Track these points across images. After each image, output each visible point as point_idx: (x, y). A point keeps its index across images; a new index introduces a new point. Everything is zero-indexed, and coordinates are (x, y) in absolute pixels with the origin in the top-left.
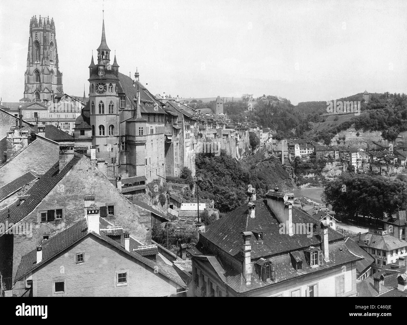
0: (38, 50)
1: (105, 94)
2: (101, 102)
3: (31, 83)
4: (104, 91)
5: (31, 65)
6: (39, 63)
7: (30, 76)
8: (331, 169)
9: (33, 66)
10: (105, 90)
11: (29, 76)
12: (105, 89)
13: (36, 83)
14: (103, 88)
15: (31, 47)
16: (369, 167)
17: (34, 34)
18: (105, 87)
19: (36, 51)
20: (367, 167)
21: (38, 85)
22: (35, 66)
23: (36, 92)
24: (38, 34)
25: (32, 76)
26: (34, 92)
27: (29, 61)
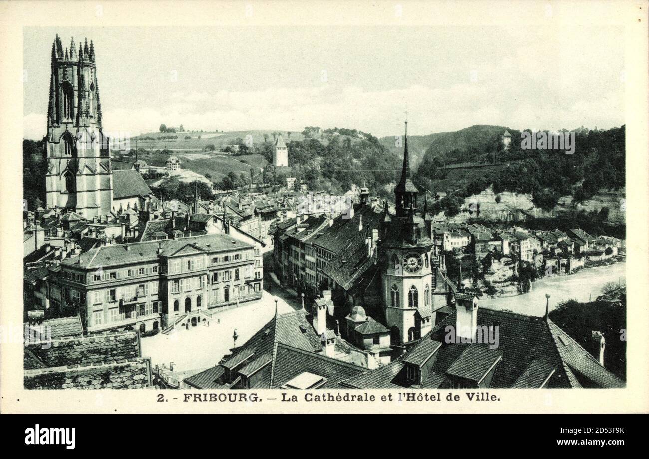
0: (68, 98)
1: (420, 273)
2: (413, 287)
3: (57, 156)
4: (418, 268)
5: (56, 124)
6: (70, 120)
7: (54, 144)
8: (498, 270)
9: (60, 127)
10: (419, 266)
11: (52, 145)
12: (420, 264)
13: (66, 156)
14: (416, 264)
15: (55, 93)
16: (542, 261)
17: (61, 71)
18: (420, 260)
19: (65, 100)
20: (540, 261)
21: (70, 160)
22: (63, 127)
23: (65, 173)
24: (69, 70)
25: (58, 144)
26: (63, 172)
27: (52, 118)
